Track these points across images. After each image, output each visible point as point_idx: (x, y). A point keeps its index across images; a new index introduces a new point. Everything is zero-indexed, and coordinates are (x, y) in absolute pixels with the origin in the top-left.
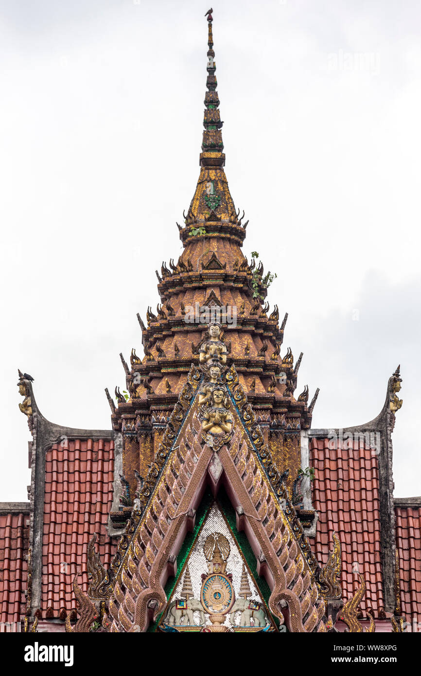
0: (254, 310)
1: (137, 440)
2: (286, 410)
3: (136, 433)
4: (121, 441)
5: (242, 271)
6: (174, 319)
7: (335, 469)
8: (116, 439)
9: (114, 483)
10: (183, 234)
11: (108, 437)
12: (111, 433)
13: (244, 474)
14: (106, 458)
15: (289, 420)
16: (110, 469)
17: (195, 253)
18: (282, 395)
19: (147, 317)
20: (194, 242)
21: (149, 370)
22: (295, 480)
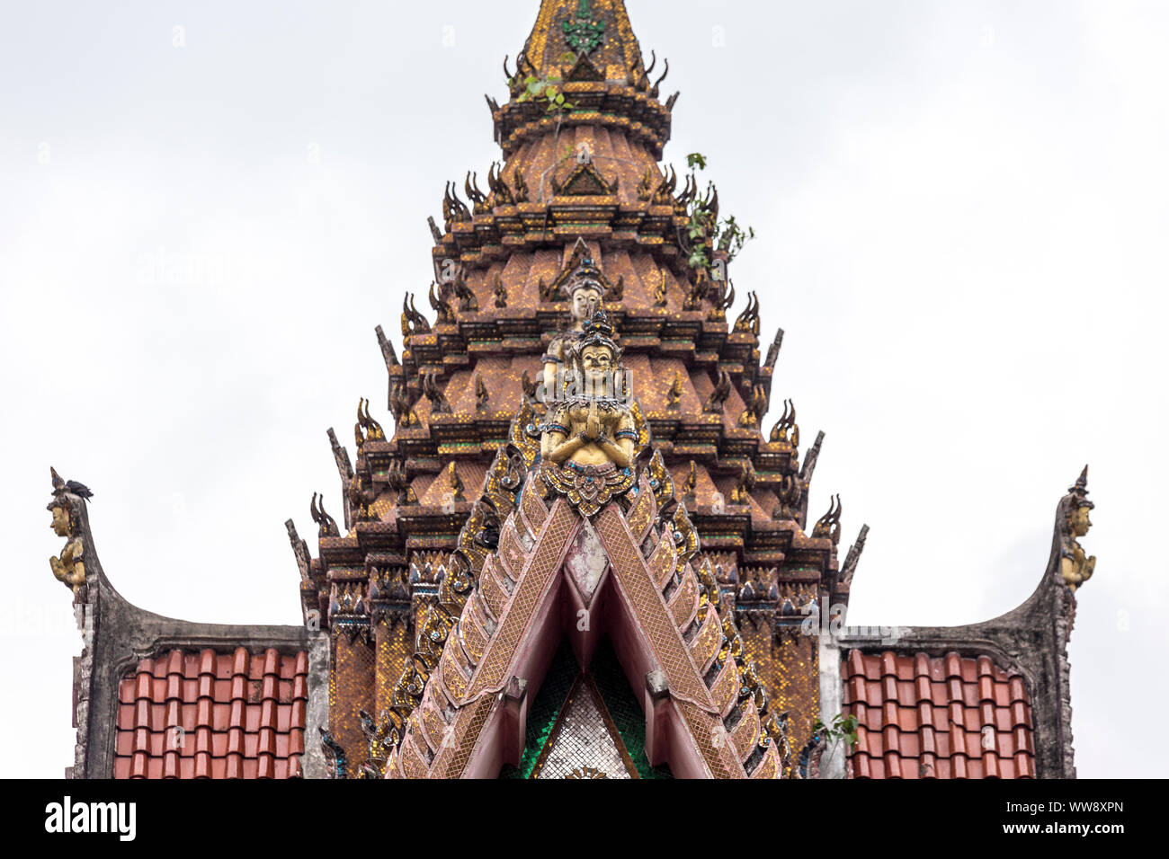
0: (694, 299)
1: (369, 639)
2: (780, 555)
3: (367, 620)
4: (324, 653)
5: (661, 203)
6: (475, 319)
7: (913, 730)
8: (311, 648)
9: (305, 757)
10: (504, 122)
11: (290, 644)
12: (302, 633)
13: (671, 585)
14: (284, 695)
15: (788, 587)
16: (295, 722)
17: (534, 163)
18: (769, 519)
19: (403, 322)
20: (531, 138)
21: (406, 452)
22: (805, 748)
